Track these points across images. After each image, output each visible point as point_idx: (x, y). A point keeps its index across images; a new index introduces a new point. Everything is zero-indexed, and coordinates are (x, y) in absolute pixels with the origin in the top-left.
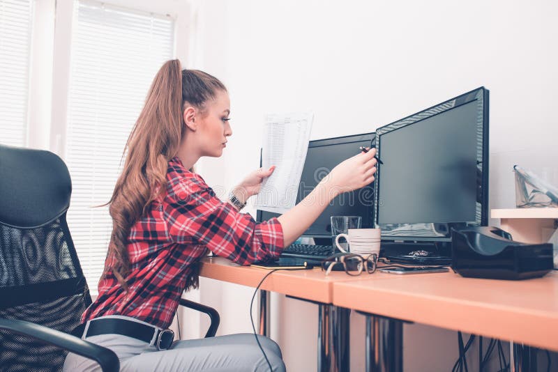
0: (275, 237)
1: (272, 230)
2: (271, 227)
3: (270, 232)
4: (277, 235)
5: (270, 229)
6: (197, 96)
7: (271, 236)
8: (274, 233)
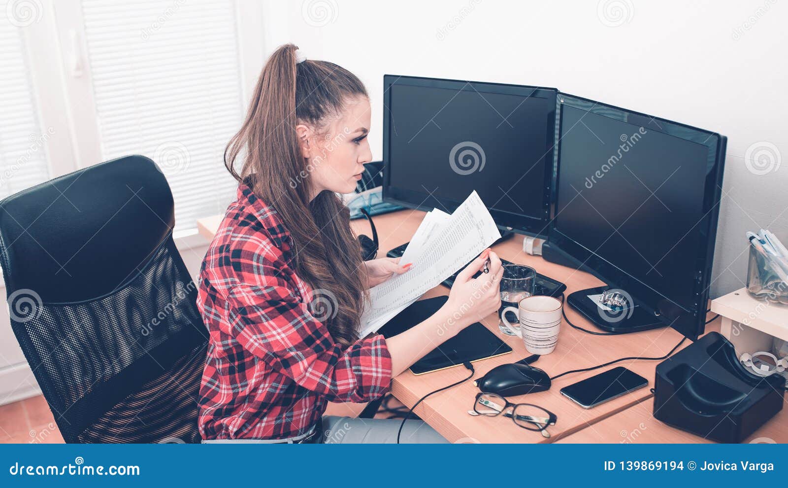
0: (380, 375)
1: (377, 367)
2: (376, 362)
3: (374, 369)
4: (383, 373)
5: (374, 364)
6: (313, 108)
7: (374, 374)
8: (380, 370)
